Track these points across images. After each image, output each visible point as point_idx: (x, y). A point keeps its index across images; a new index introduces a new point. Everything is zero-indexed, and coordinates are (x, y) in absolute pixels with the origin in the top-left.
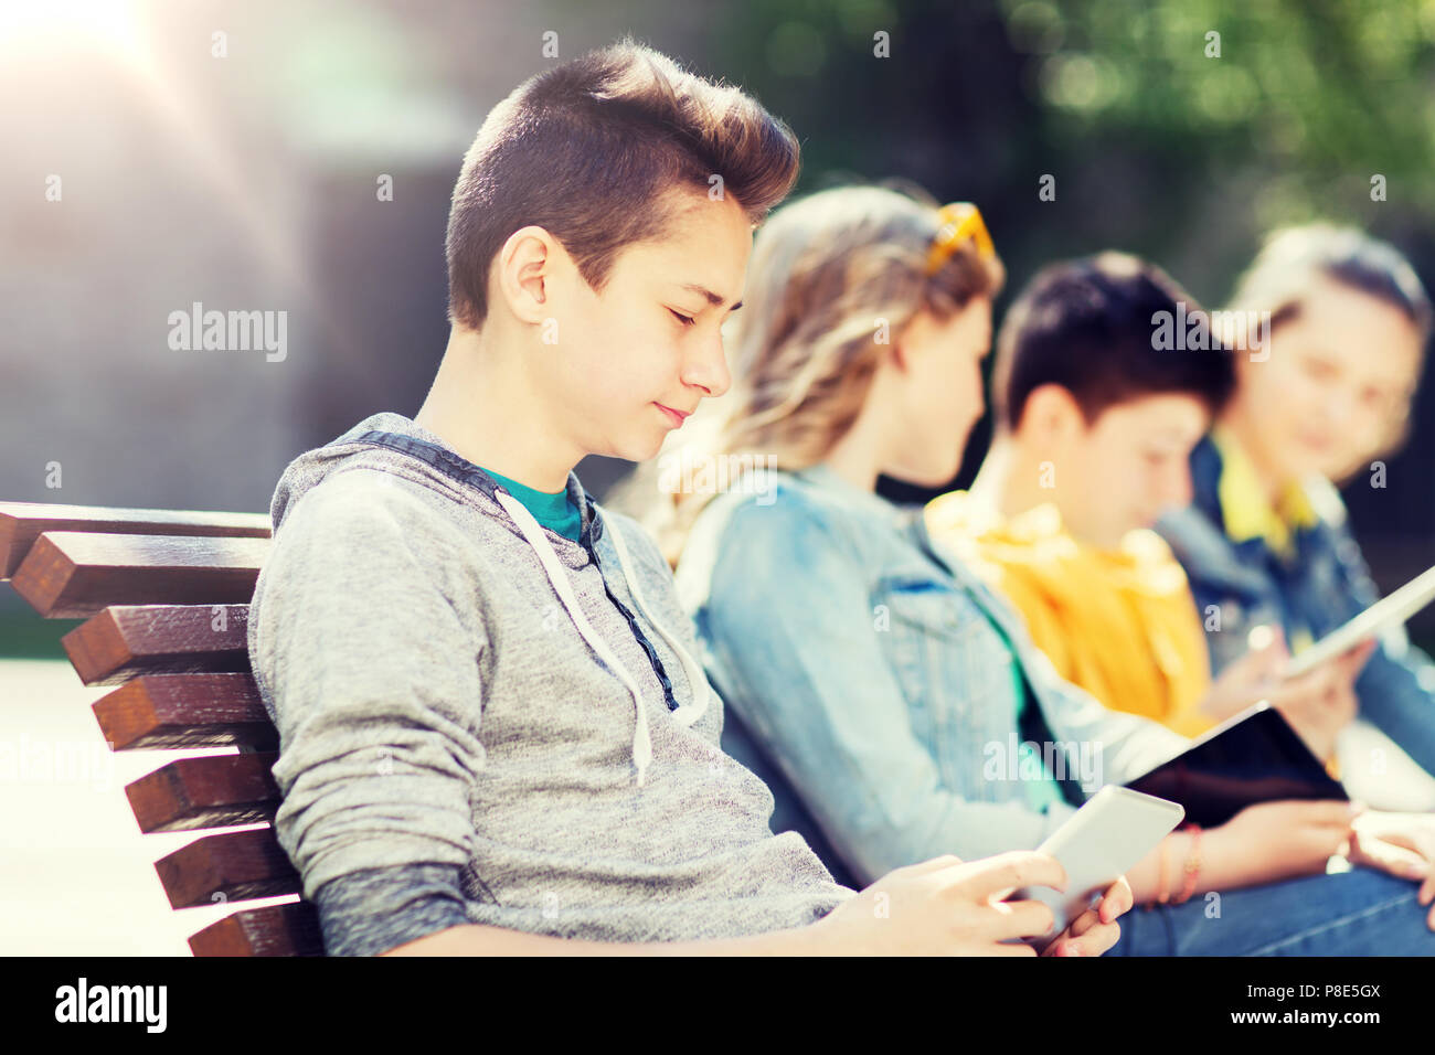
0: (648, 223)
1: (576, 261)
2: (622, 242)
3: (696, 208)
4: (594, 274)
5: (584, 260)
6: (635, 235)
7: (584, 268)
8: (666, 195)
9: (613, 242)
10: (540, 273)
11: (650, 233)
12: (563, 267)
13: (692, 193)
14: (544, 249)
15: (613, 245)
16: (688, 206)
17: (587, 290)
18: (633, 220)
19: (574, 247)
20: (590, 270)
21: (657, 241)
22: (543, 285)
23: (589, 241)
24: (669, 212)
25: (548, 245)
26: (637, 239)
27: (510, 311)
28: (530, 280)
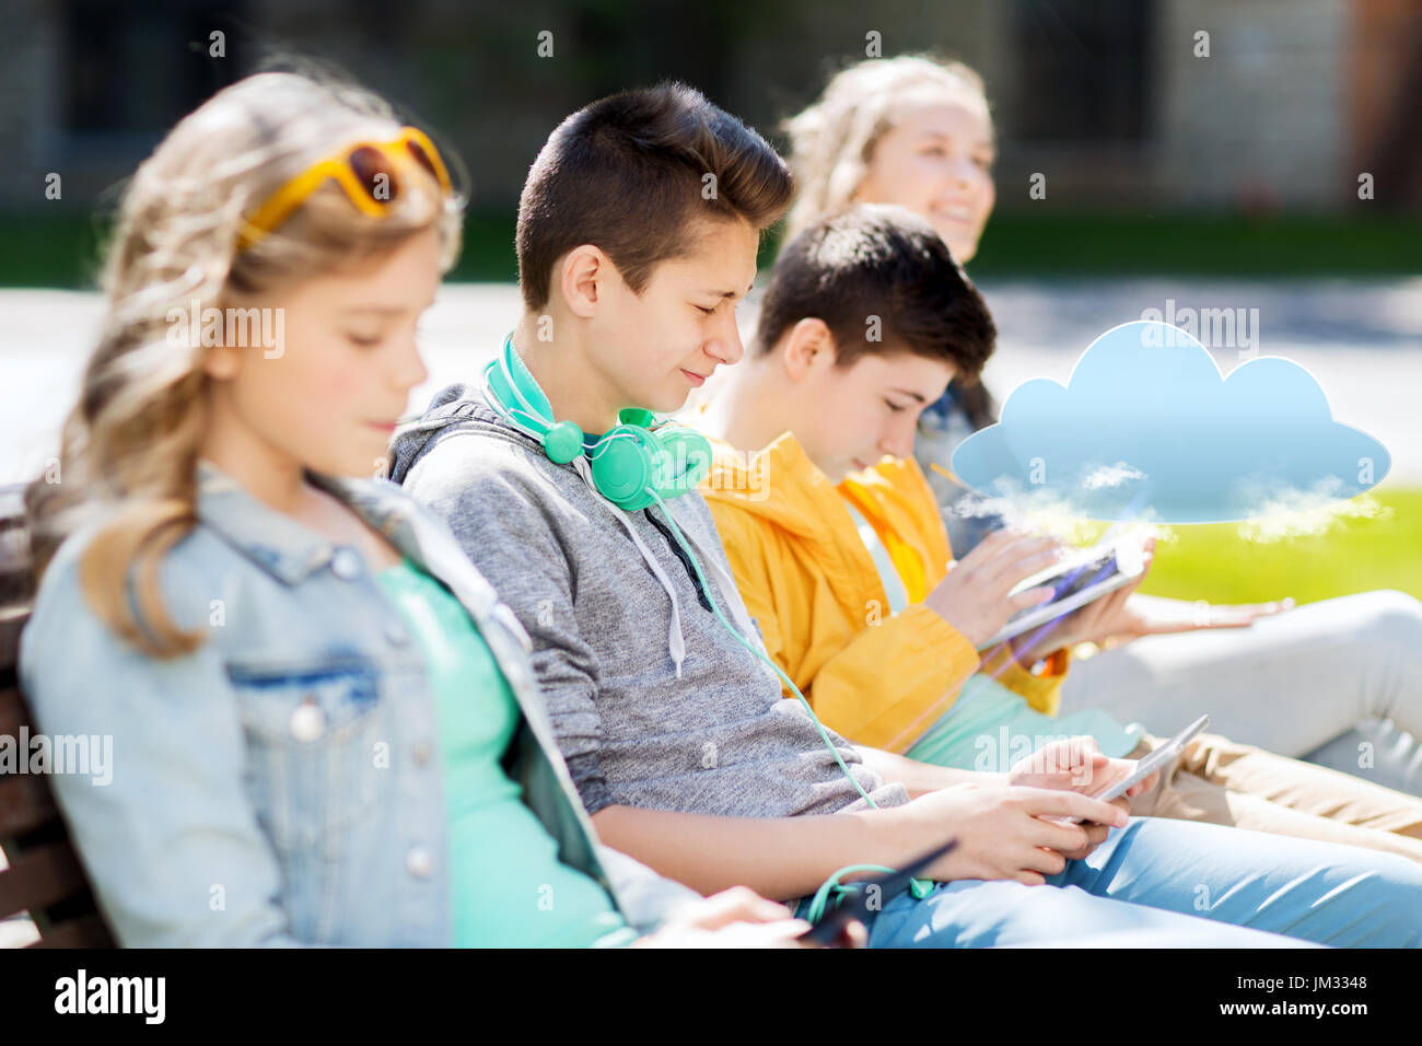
0: (678, 245)
1: (620, 271)
2: (658, 258)
3: (715, 234)
4: (636, 282)
5: (627, 271)
6: (667, 254)
7: (626, 277)
8: (692, 223)
9: (652, 257)
10: (593, 278)
11: (679, 253)
12: (610, 275)
13: (712, 221)
14: (596, 261)
15: (651, 261)
16: (709, 232)
17: (630, 294)
18: (665, 242)
19: (620, 260)
20: (632, 278)
21: (685, 258)
22: (595, 287)
23: (632, 255)
24: (694, 237)
25: (599, 259)
26: (670, 257)
27: (569, 309)
28: (585, 283)
